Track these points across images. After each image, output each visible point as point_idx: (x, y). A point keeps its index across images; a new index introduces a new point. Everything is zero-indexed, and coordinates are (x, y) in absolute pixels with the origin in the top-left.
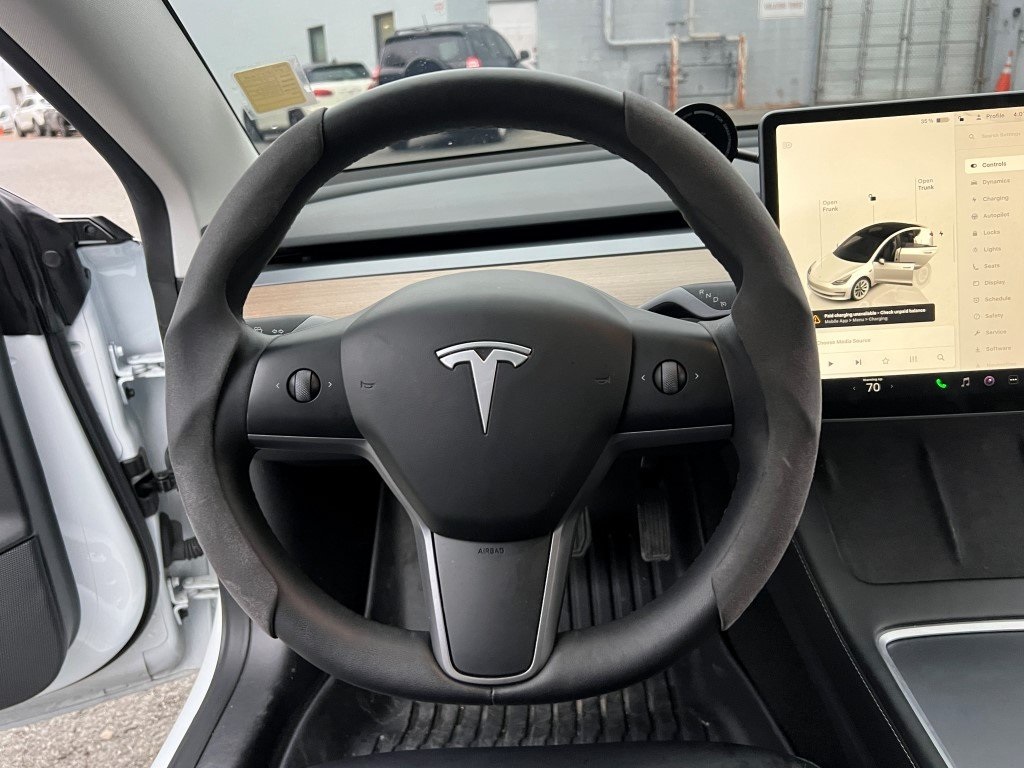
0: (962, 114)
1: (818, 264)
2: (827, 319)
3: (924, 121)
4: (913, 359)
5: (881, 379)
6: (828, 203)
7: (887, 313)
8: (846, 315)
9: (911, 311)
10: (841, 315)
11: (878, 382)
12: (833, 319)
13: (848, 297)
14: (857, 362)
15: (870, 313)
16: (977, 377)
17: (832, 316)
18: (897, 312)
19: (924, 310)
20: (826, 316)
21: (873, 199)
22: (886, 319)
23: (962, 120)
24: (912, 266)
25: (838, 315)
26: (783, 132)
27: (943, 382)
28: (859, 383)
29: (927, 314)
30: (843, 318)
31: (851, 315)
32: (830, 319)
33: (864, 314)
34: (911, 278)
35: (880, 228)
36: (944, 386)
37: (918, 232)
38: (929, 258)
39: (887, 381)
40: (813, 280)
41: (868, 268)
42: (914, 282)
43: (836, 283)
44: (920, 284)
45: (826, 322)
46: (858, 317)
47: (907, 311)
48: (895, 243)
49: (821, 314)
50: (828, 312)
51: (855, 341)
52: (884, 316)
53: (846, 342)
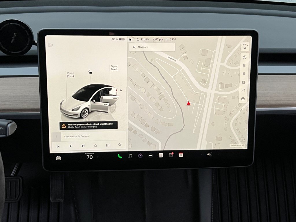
0: (130, 37)
2: (69, 126)
3: (114, 39)
4: (108, 145)
5: (93, 154)
6: (70, 73)
7: (96, 124)
8: (78, 125)
9: (107, 124)
10: (76, 125)
11: (92, 155)
12: (72, 126)
13: (79, 116)
14: (83, 146)
15: (89, 124)
16: (135, 154)
17: (71, 125)
18: (100, 124)
19: (113, 124)
20: (68, 124)
21: (91, 73)
22: (96, 127)
23: (130, 40)
24: (108, 104)
25: (74, 125)
26: (48, 38)
27: (120, 156)
28: (83, 155)
29: (114, 125)
30: (76, 126)
31: (80, 125)
32: (70, 126)
33: (87, 124)
34: (107, 110)
35: (94, 86)
36: (121, 157)
37: (111, 89)
38: (116, 101)
39: (96, 154)
40: (63, 108)
41: (88, 104)
42: (109, 111)
43: (73, 110)
44: (112, 112)
45: (69, 127)
46: (83, 126)
47: (105, 124)
48: (100, 93)
49: (66, 123)
50: (70, 123)
51: (82, 136)
52: (95, 126)
53: (78, 136)
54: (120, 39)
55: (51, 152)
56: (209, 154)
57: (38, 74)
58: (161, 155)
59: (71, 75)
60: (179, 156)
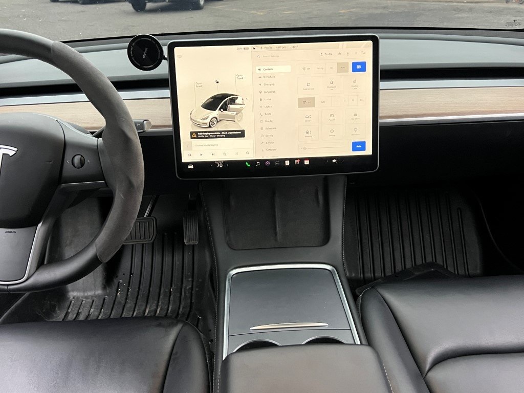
0: (254, 46)
1: (195, 110)
2: (199, 135)
3: (238, 49)
4: (236, 154)
5: (223, 162)
6: (198, 83)
8: (207, 134)
9: (235, 133)
10: (205, 134)
11: (221, 163)
13: (208, 126)
14: (213, 154)
15: (218, 133)
16: (263, 162)
17: (201, 134)
18: (229, 133)
19: (240, 133)
21: (217, 82)
22: (224, 136)
23: (254, 49)
24: (235, 113)
25: (203, 134)
27: (248, 164)
28: (213, 164)
29: (242, 134)
31: (209, 134)
33: (216, 133)
34: (235, 119)
35: (221, 96)
36: (249, 165)
37: (237, 98)
38: (242, 109)
39: (226, 163)
40: (193, 118)
41: (216, 113)
42: (236, 120)
43: (203, 119)
44: (239, 121)
45: (199, 136)
46: (212, 135)
47: (233, 133)
48: (227, 102)
49: (196, 133)
50: (200, 132)
51: (211, 145)
52: (224, 134)
53: (208, 145)
54: (244, 49)
55: (183, 161)
56: (334, 161)
57: (169, 96)
58: (287, 163)
59: (199, 85)
60: (305, 163)
